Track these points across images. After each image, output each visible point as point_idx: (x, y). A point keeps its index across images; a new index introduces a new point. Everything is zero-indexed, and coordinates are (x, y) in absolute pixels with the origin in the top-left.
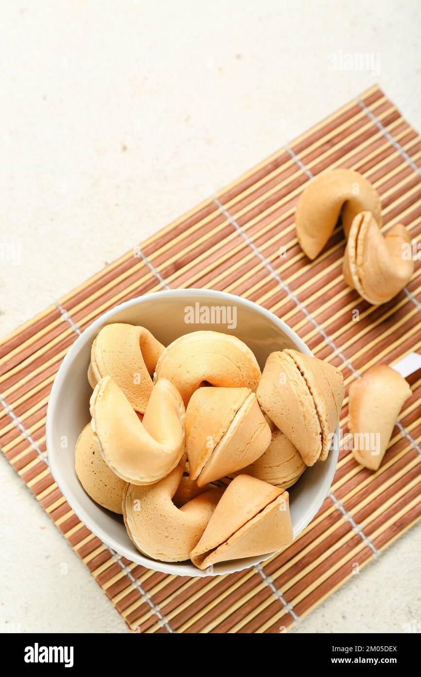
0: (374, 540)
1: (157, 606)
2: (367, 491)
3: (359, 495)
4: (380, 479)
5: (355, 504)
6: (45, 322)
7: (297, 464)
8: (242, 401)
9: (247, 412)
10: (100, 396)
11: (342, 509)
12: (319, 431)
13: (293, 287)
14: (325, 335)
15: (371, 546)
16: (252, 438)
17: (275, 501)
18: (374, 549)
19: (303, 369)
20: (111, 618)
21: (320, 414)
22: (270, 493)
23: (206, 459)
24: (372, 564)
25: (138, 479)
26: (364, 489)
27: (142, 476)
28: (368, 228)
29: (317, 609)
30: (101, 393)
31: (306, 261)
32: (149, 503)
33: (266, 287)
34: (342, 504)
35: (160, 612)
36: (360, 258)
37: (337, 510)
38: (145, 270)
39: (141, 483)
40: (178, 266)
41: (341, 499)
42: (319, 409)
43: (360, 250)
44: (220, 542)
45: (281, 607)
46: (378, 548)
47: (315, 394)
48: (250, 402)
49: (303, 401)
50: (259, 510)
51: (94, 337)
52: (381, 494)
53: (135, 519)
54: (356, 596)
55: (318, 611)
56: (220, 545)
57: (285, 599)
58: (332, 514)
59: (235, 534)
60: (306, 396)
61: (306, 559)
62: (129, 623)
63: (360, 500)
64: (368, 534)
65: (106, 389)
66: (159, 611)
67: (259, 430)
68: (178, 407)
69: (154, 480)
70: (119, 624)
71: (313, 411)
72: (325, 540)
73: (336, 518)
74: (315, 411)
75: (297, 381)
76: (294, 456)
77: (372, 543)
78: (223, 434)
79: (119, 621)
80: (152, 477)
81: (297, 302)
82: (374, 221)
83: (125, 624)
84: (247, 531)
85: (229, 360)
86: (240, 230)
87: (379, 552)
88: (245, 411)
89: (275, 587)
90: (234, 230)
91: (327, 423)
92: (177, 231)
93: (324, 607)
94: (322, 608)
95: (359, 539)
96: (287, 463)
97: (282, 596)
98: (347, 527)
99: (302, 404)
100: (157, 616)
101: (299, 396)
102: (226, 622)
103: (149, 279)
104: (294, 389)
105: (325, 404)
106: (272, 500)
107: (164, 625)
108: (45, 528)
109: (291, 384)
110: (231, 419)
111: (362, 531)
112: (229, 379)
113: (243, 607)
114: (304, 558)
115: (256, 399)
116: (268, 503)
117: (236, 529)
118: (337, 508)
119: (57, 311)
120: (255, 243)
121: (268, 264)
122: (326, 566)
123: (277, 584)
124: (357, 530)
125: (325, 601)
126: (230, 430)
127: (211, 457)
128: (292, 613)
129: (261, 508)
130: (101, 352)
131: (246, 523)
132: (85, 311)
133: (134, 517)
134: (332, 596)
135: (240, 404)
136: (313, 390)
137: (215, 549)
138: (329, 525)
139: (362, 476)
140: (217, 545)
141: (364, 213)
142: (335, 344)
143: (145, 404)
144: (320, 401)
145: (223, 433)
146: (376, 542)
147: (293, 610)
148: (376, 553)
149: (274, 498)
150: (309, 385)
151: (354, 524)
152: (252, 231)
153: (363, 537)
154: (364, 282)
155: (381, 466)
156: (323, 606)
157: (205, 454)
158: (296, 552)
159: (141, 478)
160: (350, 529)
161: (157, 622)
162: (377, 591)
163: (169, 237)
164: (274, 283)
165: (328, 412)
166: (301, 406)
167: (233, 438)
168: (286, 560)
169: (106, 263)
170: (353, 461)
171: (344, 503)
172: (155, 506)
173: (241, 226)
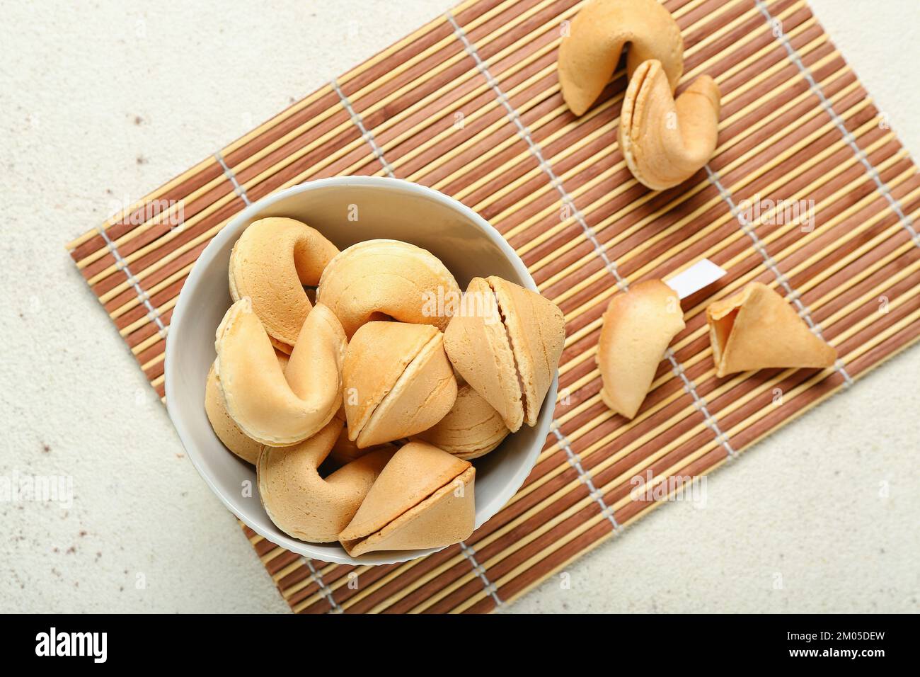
0: (617, 512)
1: (319, 572)
2: (616, 445)
3: (604, 450)
4: (636, 431)
5: (598, 461)
6: (201, 180)
7: (498, 427)
8: (417, 350)
9: (423, 364)
10: (228, 329)
11: (578, 466)
12: (519, 396)
13: (548, 153)
14: (585, 225)
15: (612, 519)
16: (426, 400)
17: (449, 485)
18: (615, 524)
19: (505, 312)
20: (260, 579)
21: (522, 374)
22: (445, 472)
23: (363, 423)
24: (612, 540)
25: (272, 439)
26: (612, 443)
27: (276, 436)
28: (652, 87)
29: (531, 592)
30: (230, 326)
31: (570, 117)
32: (287, 469)
33: (509, 151)
34: (580, 460)
35: (322, 579)
36: (635, 129)
37: (571, 468)
38: (343, 116)
39: (276, 444)
40: (388, 113)
41: (579, 453)
42: (521, 368)
43: (637, 118)
44: (372, 531)
45: (482, 588)
46: (620, 522)
47: (517, 348)
48: (431, 350)
49: (499, 356)
50: (424, 496)
51: (238, 235)
52: (634, 451)
53: (269, 487)
54: (585, 580)
55: (532, 595)
56: (372, 534)
57: (487, 578)
58: (564, 472)
59: (392, 523)
60: (503, 351)
61: (523, 528)
62: (281, 589)
63: (604, 457)
64: (609, 503)
65: (237, 319)
66: (320, 578)
67: (438, 388)
68: (337, 344)
69: (294, 441)
70: (269, 587)
71: (511, 371)
72: (549, 506)
73: (568, 478)
74: (514, 371)
75: (495, 329)
76: (493, 416)
77: (613, 515)
78: (385, 395)
79: (270, 585)
80: (292, 438)
81: (552, 176)
82: (663, 74)
83: (276, 589)
84: (406, 522)
85: (414, 285)
86: (482, 65)
87: (621, 527)
88: (420, 364)
89: (476, 560)
90: (474, 65)
91: (531, 387)
92: (393, 61)
93: (540, 591)
94: (538, 592)
95: (596, 508)
96: (481, 425)
97: (484, 574)
98: (583, 491)
99: (498, 361)
100: (318, 584)
101: (494, 349)
102: (407, 599)
103: (348, 129)
104: (488, 338)
105: (530, 362)
106: (444, 483)
107: (327, 596)
108: (183, 456)
109: (486, 332)
110: (398, 375)
111: (602, 498)
112: (411, 310)
113: (432, 582)
114: (520, 526)
115: (441, 344)
116: (438, 487)
117: (392, 519)
118: (572, 465)
119: (218, 166)
120: (501, 85)
121: (516, 117)
122: (548, 540)
123: (480, 557)
124: (596, 495)
125: (544, 583)
126: (395, 390)
127: (369, 421)
128: (495, 596)
129: (428, 494)
130: (241, 262)
131: (406, 511)
132: (255, 168)
133: (267, 485)
134: (553, 577)
135: (414, 354)
136: (515, 342)
137: (366, 537)
138: (560, 486)
139: (612, 424)
140: (368, 533)
141: (652, 61)
142: (597, 239)
143: (296, 334)
144: (523, 357)
145: (386, 392)
146: (619, 514)
147: (496, 592)
148: (616, 529)
149: (448, 480)
150: (511, 335)
151: (592, 488)
152: (498, 68)
153: (603, 506)
154: (640, 162)
155: (639, 413)
156: (539, 589)
157: (362, 416)
158: (510, 518)
159: (277, 439)
160: (587, 494)
161: (317, 591)
162: (614, 576)
163: (380, 69)
164: (521, 146)
165: (533, 372)
166: (495, 363)
167: (399, 401)
168: (495, 527)
169: (292, 100)
170: (601, 404)
171: (583, 459)
172: (293, 474)
173: (484, 59)
